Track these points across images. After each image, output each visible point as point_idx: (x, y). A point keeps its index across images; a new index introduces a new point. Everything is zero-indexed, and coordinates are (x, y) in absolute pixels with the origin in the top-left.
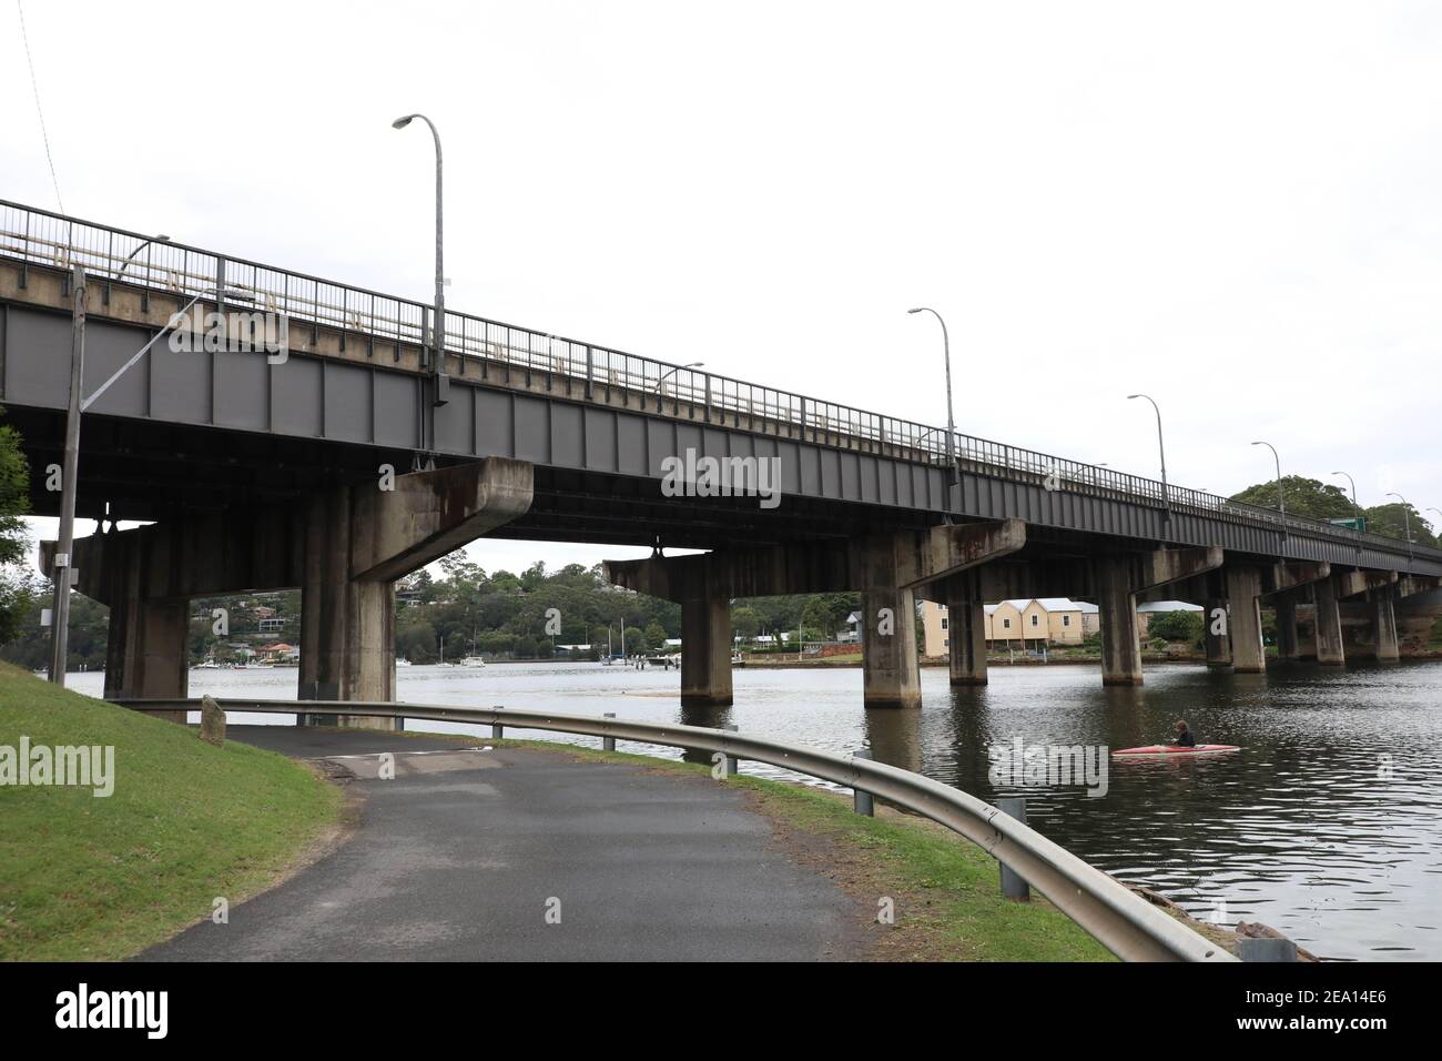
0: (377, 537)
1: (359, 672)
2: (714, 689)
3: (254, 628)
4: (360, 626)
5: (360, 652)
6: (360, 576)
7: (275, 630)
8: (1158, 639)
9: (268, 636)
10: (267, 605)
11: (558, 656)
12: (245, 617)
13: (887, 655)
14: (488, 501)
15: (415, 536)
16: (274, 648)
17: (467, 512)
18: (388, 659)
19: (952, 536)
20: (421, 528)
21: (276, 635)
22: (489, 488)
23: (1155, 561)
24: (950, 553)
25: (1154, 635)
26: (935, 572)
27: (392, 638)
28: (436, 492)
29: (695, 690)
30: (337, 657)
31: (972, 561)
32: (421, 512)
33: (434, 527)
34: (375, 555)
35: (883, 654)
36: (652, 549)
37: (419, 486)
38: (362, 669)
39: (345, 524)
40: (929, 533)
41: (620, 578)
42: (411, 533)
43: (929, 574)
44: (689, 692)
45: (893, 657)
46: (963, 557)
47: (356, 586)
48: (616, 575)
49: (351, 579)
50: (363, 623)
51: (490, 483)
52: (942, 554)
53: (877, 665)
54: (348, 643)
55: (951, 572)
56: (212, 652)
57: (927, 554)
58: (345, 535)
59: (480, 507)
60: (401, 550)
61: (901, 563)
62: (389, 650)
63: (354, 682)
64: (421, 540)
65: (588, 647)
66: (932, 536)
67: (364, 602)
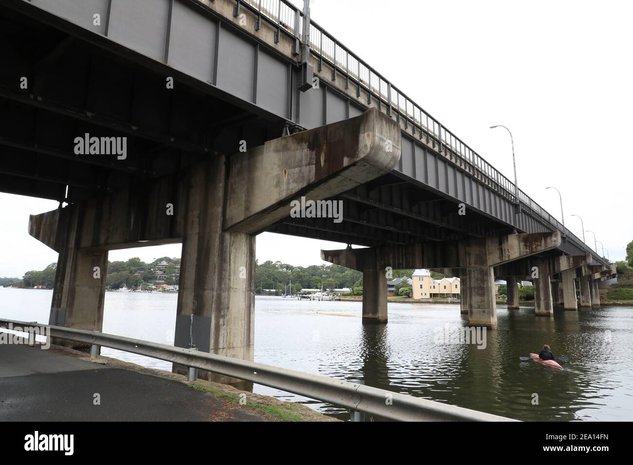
0: (250, 193)
1: (228, 308)
2: (380, 315)
3: (156, 278)
4: (230, 269)
5: (229, 290)
6: (233, 226)
7: (163, 280)
8: (503, 295)
9: (160, 281)
10: (161, 270)
11: (263, 293)
12: (153, 274)
13: (483, 301)
14: (372, 148)
15: (288, 189)
16: (163, 286)
17: (346, 161)
18: (250, 298)
19: (521, 239)
20: (294, 181)
21: (163, 281)
22: (374, 136)
23: (561, 261)
24: (520, 248)
25: (501, 294)
26: (511, 258)
27: (253, 281)
28: (311, 147)
29: (370, 315)
30: (210, 295)
31: (533, 252)
32: (294, 167)
33: (309, 180)
34: (247, 209)
35: (480, 301)
36: (347, 245)
37: (292, 145)
38: (230, 306)
39: (221, 185)
40: (507, 238)
41: (330, 258)
42: (284, 187)
43: (507, 259)
44: (366, 316)
45: (486, 302)
46: (528, 250)
47: (227, 236)
48: (328, 256)
49: (224, 230)
50: (232, 267)
51: (373, 131)
52: (514, 249)
53: (476, 306)
54: (220, 283)
55: (520, 258)
56: (141, 286)
57: (506, 249)
58: (220, 193)
59: (362, 156)
60: (273, 201)
61: (490, 253)
62: (251, 290)
63: (224, 316)
64: (294, 191)
65: (275, 290)
66: (509, 240)
67: (233, 250)
